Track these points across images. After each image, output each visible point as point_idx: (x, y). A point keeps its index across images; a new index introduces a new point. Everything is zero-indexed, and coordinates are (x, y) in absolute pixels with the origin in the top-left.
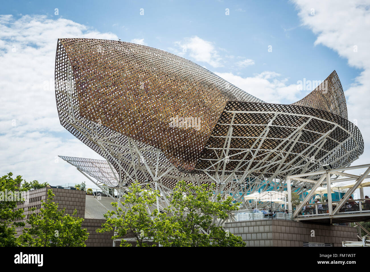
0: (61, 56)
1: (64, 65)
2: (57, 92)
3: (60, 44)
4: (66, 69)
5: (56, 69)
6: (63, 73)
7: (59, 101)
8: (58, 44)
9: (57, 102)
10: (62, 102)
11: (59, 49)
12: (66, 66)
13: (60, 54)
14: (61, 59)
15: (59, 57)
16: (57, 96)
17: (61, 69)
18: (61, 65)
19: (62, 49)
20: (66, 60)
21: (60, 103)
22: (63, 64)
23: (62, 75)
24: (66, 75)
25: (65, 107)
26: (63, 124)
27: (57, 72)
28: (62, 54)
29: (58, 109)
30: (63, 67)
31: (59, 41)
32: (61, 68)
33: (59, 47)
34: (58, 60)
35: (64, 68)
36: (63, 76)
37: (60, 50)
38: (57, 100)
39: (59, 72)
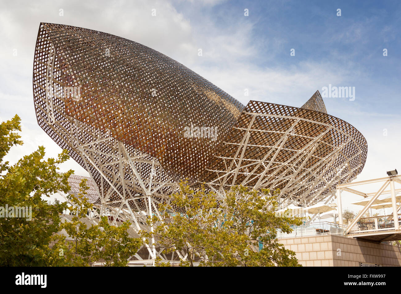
0: (42, 43)
1: (45, 55)
2: (34, 86)
3: (42, 30)
4: (46, 60)
5: (35, 58)
6: (43, 65)
7: (37, 96)
8: (40, 29)
9: (35, 97)
10: (39, 98)
11: (41, 35)
12: (46, 56)
13: (41, 42)
14: (42, 47)
15: (39, 44)
16: (35, 90)
17: (41, 60)
18: (41, 54)
19: (43, 36)
20: (47, 49)
21: (37, 100)
22: (44, 53)
23: (41, 67)
24: (45, 67)
25: (43, 104)
26: (41, 124)
27: (36, 62)
28: (44, 41)
29: (35, 105)
30: (43, 57)
31: (42, 26)
32: (41, 58)
33: (41, 33)
34: (38, 48)
35: (44, 59)
36: (43, 68)
37: (42, 37)
38: (34, 95)
39: (38, 63)
